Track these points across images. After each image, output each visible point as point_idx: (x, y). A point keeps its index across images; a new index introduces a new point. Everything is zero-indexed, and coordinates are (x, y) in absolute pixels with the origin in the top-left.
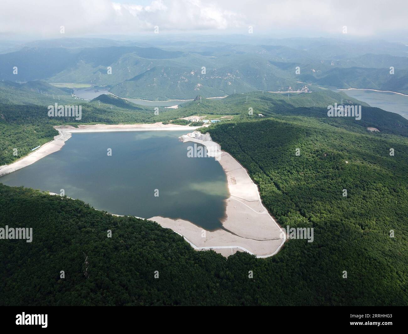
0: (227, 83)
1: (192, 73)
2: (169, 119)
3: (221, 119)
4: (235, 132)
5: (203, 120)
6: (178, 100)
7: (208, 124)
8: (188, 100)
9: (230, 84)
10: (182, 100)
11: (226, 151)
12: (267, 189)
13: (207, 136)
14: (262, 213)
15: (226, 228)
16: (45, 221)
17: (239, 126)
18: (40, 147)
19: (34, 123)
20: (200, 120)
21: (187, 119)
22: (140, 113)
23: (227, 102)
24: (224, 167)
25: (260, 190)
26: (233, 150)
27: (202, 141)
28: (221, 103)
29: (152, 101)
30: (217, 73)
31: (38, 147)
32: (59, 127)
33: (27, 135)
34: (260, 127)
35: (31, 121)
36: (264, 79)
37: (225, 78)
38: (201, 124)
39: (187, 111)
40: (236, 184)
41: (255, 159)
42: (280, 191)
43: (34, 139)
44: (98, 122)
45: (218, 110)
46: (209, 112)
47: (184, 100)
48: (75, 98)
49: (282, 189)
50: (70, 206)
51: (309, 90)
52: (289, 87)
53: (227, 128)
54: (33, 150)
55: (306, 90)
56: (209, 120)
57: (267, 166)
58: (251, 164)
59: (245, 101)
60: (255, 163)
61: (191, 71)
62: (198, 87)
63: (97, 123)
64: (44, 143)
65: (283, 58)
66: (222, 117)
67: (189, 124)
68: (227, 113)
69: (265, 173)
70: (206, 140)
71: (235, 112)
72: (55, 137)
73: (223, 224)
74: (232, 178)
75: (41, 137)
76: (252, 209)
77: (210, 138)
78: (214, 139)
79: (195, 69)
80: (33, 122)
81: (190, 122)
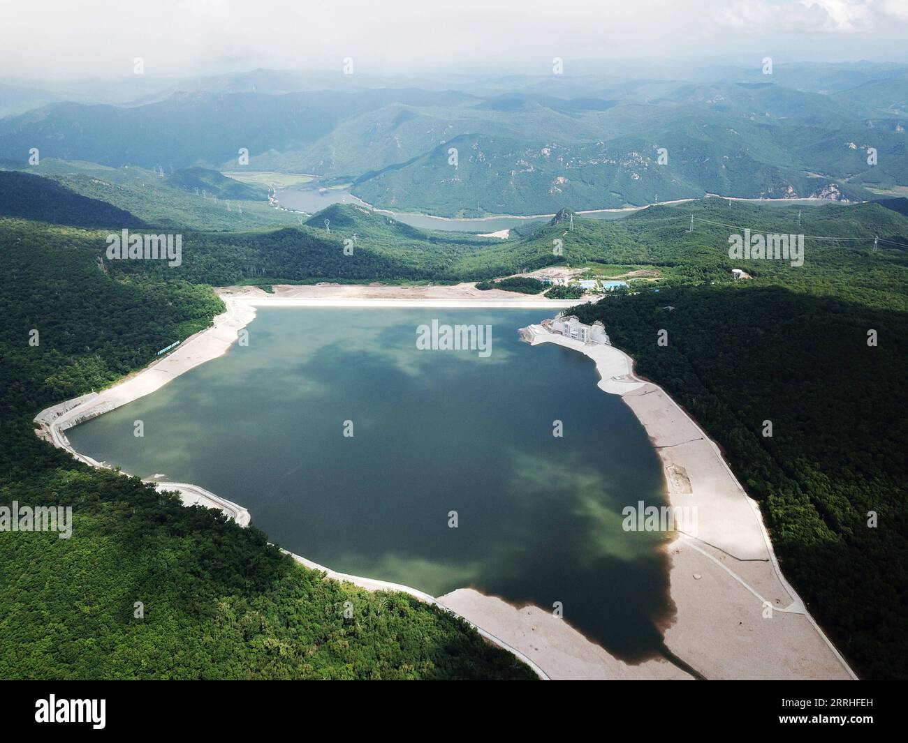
0: (629, 177)
1: (546, 151)
2: (491, 275)
3: (628, 278)
4: (678, 325)
5: (581, 281)
6: (510, 217)
7: (595, 292)
8: (534, 217)
9: (637, 178)
10: (518, 217)
11: (652, 381)
12: (795, 523)
13: (595, 330)
14: (787, 610)
15: (675, 654)
16: (152, 603)
17: (687, 308)
18: (177, 345)
19: (171, 281)
20: (574, 280)
21: (536, 275)
22: (422, 252)
23: (636, 227)
24: (651, 432)
25: (771, 522)
26: (674, 380)
27: (584, 343)
28: (623, 231)
29: (448, 219)
30: (605, 152)
31: (173, 345)
32: (229, 291)
33: (151, 312)
34: (749, 313)
35: (164, 274)
36: (724, 167)
37: (625, 164)
38: (578, 293)
39: (536, 252)
40: (691, 491)
41: (745, 415)
42: (837, 533)
43: (167, 323)
44: (322, 276)
45: (617, 250)
46: (593, 256)
47: (524, 218)
48: (277, 208)
49: (844, 528)
50: (226, 552)
51: (841, 195)
52: (787, 187)
53: (651, 310)
54: (161, 352)
55: (833, 196)
56: (595, 281)
57: (784, 441)
58: (735, 431)
59: (687, 227)
60: (746, 429)
61: (543, 146)
62: (559, 186)
63: (318, 279)
64: (190, 335)
65: (767, 114)
66: (631, 274)
67: (546, 291)
68: (641, 258)
69: (781, 465)
70: (593, 342)
71: (665, 259)
72: (216, 318)
73: (665, 635)
74: (677, 469)
75: (183, 318)
76: (753, 591)
77: (604, 338)
78: (616, 342)
79: (553, 143)
80: (169, 279)
81: (547, 285)
